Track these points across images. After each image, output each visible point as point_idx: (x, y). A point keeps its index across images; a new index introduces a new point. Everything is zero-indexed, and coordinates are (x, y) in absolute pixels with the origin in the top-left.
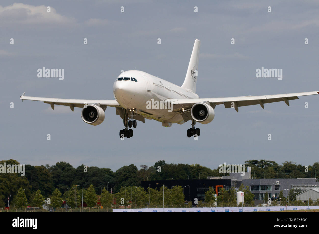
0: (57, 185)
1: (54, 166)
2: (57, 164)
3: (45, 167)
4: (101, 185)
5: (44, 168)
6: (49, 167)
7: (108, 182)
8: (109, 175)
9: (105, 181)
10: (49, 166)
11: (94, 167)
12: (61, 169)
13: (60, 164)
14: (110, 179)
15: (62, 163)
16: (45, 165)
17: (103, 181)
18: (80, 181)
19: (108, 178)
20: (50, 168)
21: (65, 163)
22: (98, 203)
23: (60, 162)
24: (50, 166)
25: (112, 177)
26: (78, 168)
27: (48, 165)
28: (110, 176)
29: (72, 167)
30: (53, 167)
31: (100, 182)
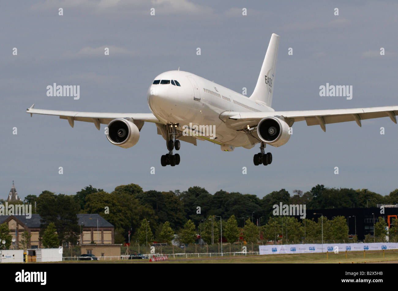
0: (190, 216)
1: (186, 192)
2: (189, 190)
3: (174, 193)
4: (244, 215)
5: (172, 194)
6: (180, 193)
7: (253, 211)
8: (254, 203)
9: (249, 211)
10: (180, 191)
11: (235, 193)
12: (195, 195)
13: (193, 189)
14: (256, 207)
15: (195, 188)
16: (174, 191)
17: (247, 210)
18: (218, 210)
19: (254, 206)
20: (180, 195)
21: (200, 188)
22: (241, 238)
23: (194, 187)
24: (181, 191)
25: (258, 205)
26: (216, 194)
27: (178, 191)
28: (256, 204)
29: (208, 193)
30: (185, 193)
31: (244, 212)
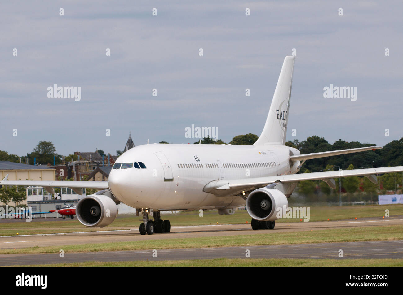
1: (305, 142)
2: (308, 140)
3: (294, 143)
4: (364, 164)
5: (291, 144)
6: (298, 142)
7: (373, 160)
8: (374, 152)
9: (369, 160)
10: (298, 141)
11: (355, 143)
12: (314, 145)
13: (312, 138)
14: (376, 156)
15: (314, 137)
16: (293, 141)
17: (366, 159)
18: (338, 159)
19: (373, 155)
20: (300, 144)
21: (319, 138)
22: (361, 188)
23: (313, 136)
24: (300, 141)
25: (377, 155)
26: (335, 144)
27: (297, 140)
28: (376, 154)
29: (327, 142)
30: (303, 143)
31: (363, 162)
